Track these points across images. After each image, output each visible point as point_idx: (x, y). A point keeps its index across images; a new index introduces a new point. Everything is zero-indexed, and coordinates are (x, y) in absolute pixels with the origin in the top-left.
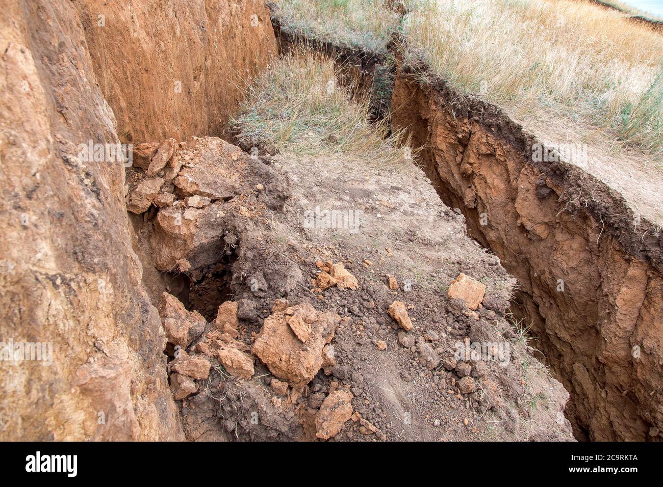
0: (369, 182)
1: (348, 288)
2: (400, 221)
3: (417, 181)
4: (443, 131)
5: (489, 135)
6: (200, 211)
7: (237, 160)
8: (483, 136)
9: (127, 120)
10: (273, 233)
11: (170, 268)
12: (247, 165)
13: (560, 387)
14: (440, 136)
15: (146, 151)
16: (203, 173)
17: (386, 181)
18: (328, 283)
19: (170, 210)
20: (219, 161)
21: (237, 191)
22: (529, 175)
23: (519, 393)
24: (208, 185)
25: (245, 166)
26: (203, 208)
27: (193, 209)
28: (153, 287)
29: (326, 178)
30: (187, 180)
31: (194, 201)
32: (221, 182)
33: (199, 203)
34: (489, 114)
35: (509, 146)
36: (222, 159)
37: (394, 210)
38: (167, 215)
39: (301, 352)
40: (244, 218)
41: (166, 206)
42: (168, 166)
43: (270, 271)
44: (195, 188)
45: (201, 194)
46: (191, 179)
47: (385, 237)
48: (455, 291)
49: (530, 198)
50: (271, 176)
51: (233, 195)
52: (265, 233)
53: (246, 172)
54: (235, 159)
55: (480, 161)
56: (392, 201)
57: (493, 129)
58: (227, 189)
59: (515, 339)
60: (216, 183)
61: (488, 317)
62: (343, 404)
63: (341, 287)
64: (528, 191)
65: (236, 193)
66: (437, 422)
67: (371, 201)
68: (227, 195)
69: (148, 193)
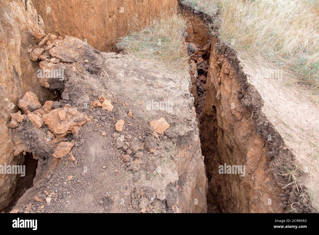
0: (160, 74)
1: (106, 110)
2: (160, 93)
3: (184, 78)
4: (214, 59)
5: (229, 64)
6: (54, 64)
7: (80, 48)
8: (227, 64)
9: (57, 27)
10: (85, 81)
11: (43, 85)
12: (84, 51)
13: (176, 175)
14: (212, 62)
15: (39, 37)
16: (61, 50)
17: (168, 76)
18: (96, 105)
19: (44, 62)
20: (71, 47)
21: (76, 60)
22: (237, 86)
23: (151, 169)
24: (61, 55)
25: (83, 51)
26: (56, 63)
27: (52, 63)
28: (36, 91)
29: (140, 68)
30: (53, 51)
31: (53, 60)
32: (68, 55)
33: (54, 61)
34: (232, 54)
35: (235, 71)
36: (73, 46)
37: (161, 87)
38: (42, 63)
39: (59, 123)
40: (72, 71)
41: (44, 60)
42: (45, 44)
43: (72, 94)
44: (55, 55)
45: (57, 58)
46: (54, 51)
47: (146, 97)
48: (153, 123)
49: (236, 98)
50: (95, 58)
51: (73, 62)
52: (81, 79)
53: (83, 54)
54: (79, 47)
55: (225, 77)
56: (164, 84)
57: (231, 62)
58: (70, 59)
59: (168, 150)
60: (65, 55)
61: (163, 138)
62: (66, 147)
63: (104, 108)
64: (235, 94)
65: (75, 61)
66: (104, 167)
67: (153, 82)
68: (70, 61)
69: (37, 53)
